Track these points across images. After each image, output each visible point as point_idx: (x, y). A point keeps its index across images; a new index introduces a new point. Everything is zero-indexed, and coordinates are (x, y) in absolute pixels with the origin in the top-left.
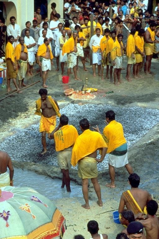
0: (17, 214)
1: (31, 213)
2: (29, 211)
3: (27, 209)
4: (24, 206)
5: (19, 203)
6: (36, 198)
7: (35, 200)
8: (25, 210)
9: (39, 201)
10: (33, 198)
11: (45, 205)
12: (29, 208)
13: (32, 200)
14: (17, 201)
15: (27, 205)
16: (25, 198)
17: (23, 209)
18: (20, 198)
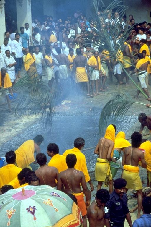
0: (42, 208)
1: (54, 207)
2: (52, 205)
3: (50, 203)
4: (47, 201)
5: (42, 199)
6: (56, 193)
7: (55, 196)
8: (48, 204)
9: (59, 196)
10: (53, 194)
11: (64, 200)
12: (51, 202)
13: (53, 195)
14: (40, 197)
15: (49, 200)
16: (46, 194)
17: (47, 203)
18: (43, 194)
